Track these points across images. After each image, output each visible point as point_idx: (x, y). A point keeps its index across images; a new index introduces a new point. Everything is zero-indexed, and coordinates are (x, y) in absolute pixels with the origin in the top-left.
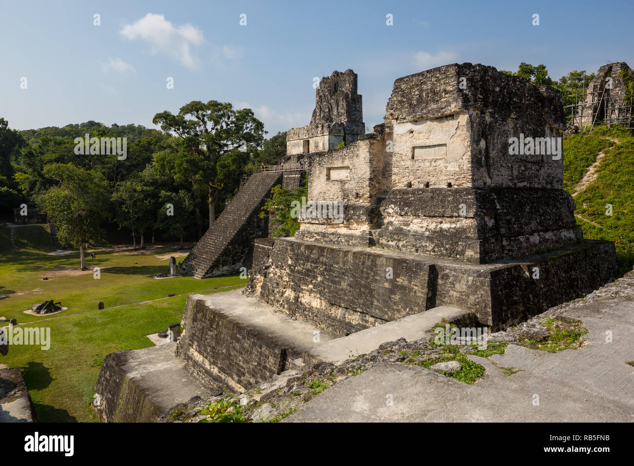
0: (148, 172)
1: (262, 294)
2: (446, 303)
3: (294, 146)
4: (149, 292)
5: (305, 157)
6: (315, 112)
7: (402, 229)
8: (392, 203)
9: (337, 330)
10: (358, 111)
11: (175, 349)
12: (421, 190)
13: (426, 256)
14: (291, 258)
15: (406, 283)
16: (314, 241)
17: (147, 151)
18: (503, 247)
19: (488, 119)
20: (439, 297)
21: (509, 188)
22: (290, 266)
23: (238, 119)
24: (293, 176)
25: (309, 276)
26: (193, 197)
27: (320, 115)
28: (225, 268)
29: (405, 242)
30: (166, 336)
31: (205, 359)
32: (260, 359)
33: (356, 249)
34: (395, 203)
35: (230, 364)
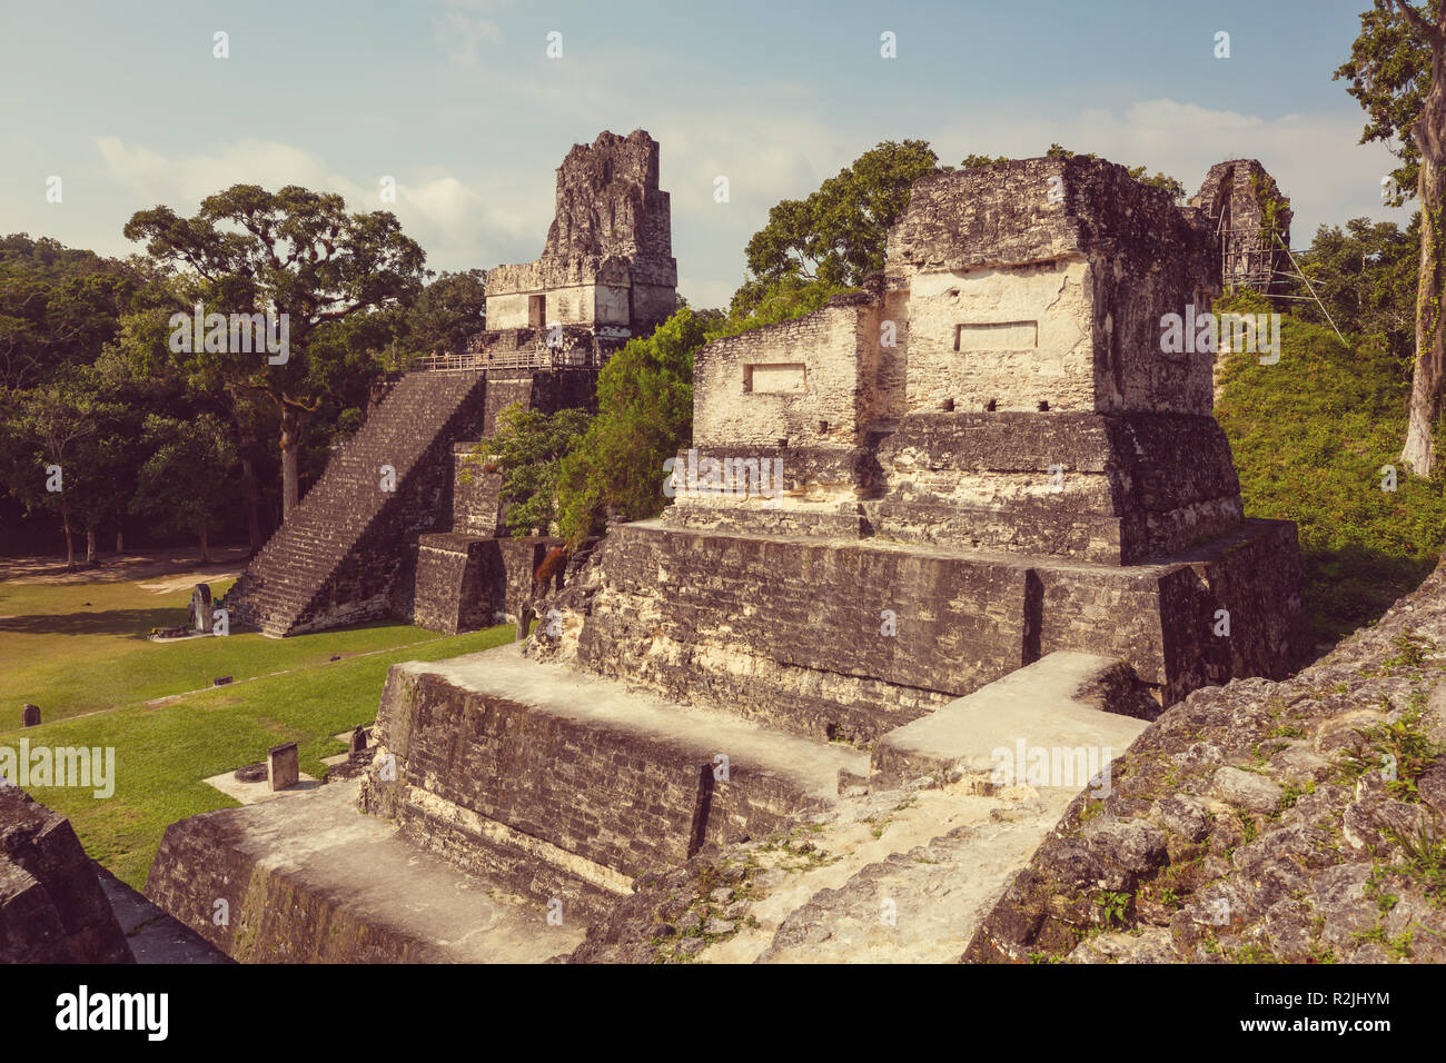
0: (107, 365)
1: (583, 655)
2: (1063, 646)
3: (505, 307)
4: (152, 675)
5: (537, 336)
6: (555, 227)
7: (936, 499)
8: (911, 444)
9: (804, 720)
10: (662, 229)
11: (358, 795)
12: (978, 416)
13: (1000, 549)
14: (667, 568)
15: (972, 609)
16: (717, 529)
17: (100, 308)
18: (1148, 530)
19: (1118, 272)
20: (1047, 635)
21: (1146, 413)
22: (664, 586)
23: (360, 237)
24: (512, 381)
25: (719, 605)
26: (234, 434)
27: (569, 237)
28: (344, 608)
29: (944, 526)
30: (257, 778)
31: (462, 810)
32: (640, 792)
33: (838, 543)
34: (918, 444)
35: (548, 812)
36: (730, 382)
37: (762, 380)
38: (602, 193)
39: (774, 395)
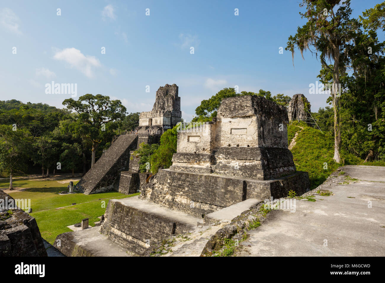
0: (56, 132)
1: (151, 198)
2: (251, 198)
3: (143, 121)
4: (58, 202)
5: (150, 127)
6: (155, 104)
7: (226, 165)
8: (221, 153)
9: (197, 213)
10: (178, 105)
11: (100, 229)
12: (235, 148)
13: (240, 177)
14: (170, 179)
15: (232, 189)
16: (181, 171)
17: (55, 120)
18: (271, 173)
19: (263, 119)
20: (248, 195)
21: (271, 148)
22: (169, 183)
23: (113, 105)
24: (144, 137)
25: (180, 188)
26: (82, 148)
27: (158, 106)
28: (103, 188)
29: (228, 171)
30: (79, 226)
31: (122, 233)
32: (160, 229)
33: (206, 174)
34: (223, 153)
35: (141, 233)
36: (185, 139)
37: (191, 139)
38: (166, 97)
39: (193, 142)
